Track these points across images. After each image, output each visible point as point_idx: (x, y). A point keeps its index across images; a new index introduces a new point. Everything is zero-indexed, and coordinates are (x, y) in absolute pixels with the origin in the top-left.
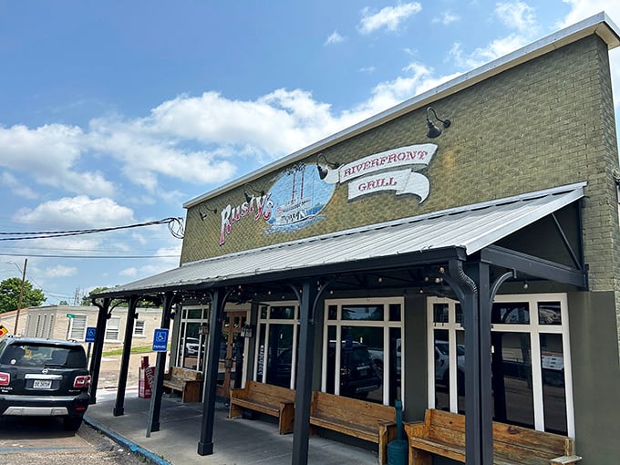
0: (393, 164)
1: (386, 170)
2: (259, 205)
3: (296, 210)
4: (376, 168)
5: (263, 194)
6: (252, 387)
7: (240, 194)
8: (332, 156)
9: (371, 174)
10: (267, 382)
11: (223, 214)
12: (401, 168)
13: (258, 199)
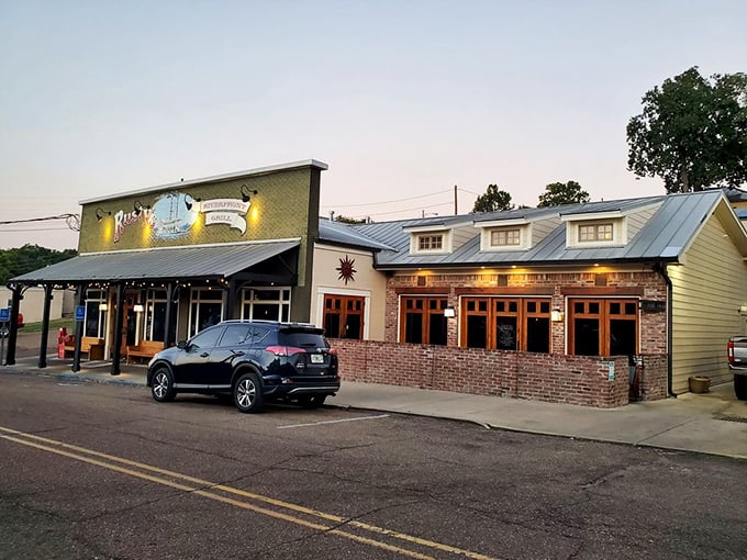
0: (230, 208)
1: (226, 211)
2: (146, 216)
3: (172, 225)
4: (221, 208)
5: (149, 207)
6: (143, 344)
7: (131, 203)
8: (197, 192)
9: (218, 211)
10: (154, 340)
11: (116, 217)
12: (234, 211)
13: (145, 211)
